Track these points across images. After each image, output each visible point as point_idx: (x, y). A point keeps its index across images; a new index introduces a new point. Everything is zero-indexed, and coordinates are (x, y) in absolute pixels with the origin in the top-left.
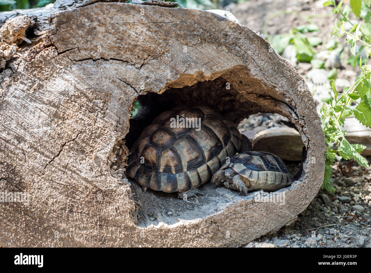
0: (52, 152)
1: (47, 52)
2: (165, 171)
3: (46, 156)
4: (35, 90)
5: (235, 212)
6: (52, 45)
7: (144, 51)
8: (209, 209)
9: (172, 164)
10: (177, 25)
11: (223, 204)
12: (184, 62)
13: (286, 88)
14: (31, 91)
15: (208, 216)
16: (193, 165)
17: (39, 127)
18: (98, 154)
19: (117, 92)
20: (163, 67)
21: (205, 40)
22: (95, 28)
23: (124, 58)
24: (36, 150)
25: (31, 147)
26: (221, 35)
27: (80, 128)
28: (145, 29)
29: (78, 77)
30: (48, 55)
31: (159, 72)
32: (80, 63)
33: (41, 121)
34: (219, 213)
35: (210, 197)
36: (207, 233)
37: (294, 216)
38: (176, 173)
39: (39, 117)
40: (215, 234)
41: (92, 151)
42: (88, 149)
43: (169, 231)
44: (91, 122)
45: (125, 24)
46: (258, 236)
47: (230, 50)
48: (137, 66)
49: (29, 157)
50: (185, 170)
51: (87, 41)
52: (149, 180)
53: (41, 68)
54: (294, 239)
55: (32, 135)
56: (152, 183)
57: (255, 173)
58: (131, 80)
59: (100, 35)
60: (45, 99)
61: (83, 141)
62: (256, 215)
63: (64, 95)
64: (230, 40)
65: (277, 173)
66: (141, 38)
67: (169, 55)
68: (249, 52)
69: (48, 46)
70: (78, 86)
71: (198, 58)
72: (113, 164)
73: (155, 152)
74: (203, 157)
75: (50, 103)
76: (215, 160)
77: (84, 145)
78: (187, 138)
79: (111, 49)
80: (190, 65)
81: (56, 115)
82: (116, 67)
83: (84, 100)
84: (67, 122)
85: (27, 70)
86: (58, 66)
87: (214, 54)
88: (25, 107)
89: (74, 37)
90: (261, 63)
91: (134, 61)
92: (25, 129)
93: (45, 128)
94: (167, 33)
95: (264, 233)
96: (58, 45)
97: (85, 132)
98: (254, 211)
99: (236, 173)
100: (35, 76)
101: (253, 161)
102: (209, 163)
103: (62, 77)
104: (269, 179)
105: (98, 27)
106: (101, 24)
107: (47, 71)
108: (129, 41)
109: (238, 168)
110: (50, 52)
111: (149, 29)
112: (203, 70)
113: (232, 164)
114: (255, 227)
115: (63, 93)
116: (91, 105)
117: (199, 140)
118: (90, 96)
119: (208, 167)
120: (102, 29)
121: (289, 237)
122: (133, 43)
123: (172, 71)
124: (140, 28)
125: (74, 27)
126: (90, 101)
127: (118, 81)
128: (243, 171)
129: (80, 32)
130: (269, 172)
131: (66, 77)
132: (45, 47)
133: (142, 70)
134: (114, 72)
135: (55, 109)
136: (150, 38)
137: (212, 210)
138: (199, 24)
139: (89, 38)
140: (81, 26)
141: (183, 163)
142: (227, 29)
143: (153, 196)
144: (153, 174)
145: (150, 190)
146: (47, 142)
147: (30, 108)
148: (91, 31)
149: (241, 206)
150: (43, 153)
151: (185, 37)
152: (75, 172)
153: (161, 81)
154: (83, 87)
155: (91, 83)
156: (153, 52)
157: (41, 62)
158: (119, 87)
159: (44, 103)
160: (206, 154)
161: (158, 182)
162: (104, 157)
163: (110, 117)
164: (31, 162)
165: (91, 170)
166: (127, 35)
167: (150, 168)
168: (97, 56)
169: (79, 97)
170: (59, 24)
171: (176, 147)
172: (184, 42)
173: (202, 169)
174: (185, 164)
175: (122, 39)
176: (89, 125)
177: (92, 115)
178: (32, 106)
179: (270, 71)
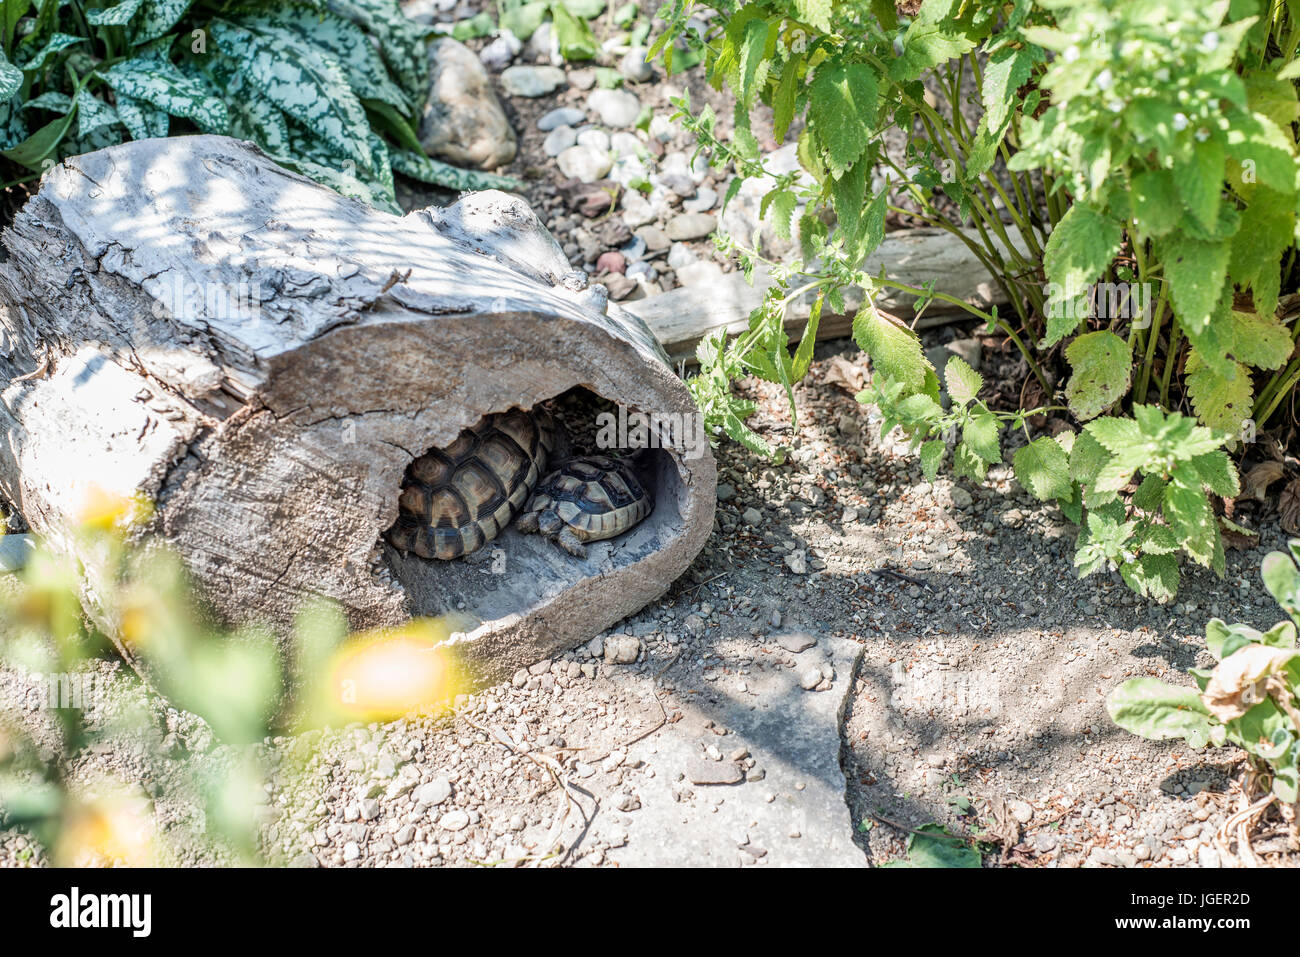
0: (275, 571)
1: (257, 421)
2: (440, 526)
3: (265, 578)
4: (240, 483)
5: (573, 599)
6: (266, 408)
7: (422, 389)
8: (527, 591)
9: (453, 515)
10: (476, 341)
11: (550, 583)
12: (489, 396)
13: (655, 404)
14: (235, 486)
15: (529, 612)
16: (486, 510)
17: (251, 537)
18: (351, 558)
19: (377, 462)
20: (453, 409)
21: (523, 355)
22: (337, 370)
23: (387, 406)
24: (248, 572)
25: (239, 569)
26: (549, 345)
27: (318, 525)
28: (421, 357)
29: (312, 450)
30: (259, 426)
31: (448, 417)
32: (314, 428)
33: (253, 527)
34: (547, 603)
35: (519, 558)
36: (530, 635)
37: (666, 586)
38: (461, 525)
39: (250, 522)
40: (542, 635)
41: (340, 556)
42: (334, 554)
43: (469, 645)
44: (336, 512)
45: (388, 355)
46: (610, 624)
47: (564, 364)
48: (410, 414)
49: (237, 585)
50: (474, 519)
51: (325, 392)
52: (413, 540)
53: (249, 448)
54: (665, 619)
55: (240, 551)
56: (419, 546)
57: (596, 518)
58: (400, 440)
59: (347, 380)
60: (258, 494)
61: (325, 544)
62: (606, 596)
63: (289, 481)
64: (565, 349)
65: (629, 507)
66: (416, 371)
67: (464, 388)
68: (596, 362)
69: (258, 411)
70: (312, 464)
71: (510, 386)
72: (375, 566)
73: (420, 496)
74: (503, 492)
75: (267, 498)
76: (521, 489)
77: (326, 549)
78: (473, 465)
79: (365, 396)
80: (498, 399)
81: (279, 514)
82: (374, 423)
83: (323, 482)
84: (297, 520)
85: (225, 454)
86: (277, 439)
87: (538, 374)
88: (224, 511)
89: (302, 390)
90: (614, 375)
91: (405, 408)
92: (227, 545)
93: (261, 538)
94: (460, 357)
95: (619, 618)
96: (275, 406)
97: (328, 529)
98: (604, 591)
99: (564, 523)
100: (239, 461)
101: (590, 496)
102: (511, 499)
103: (286, 456)
104: (619, 523)
105: (342, 368)
106: (346, 361)
107: (259, 451)
108: (395, 379)
109: (568, 510)
110: (263, 418)
111: (429, 354)
112: (520, 401)
113: (554, 503)
114: (606, 613)
115: (287, 480)
116: (336, 487)
117: (493, 464)
118: (333, 474)
119: (511, 504)
120: (350, 369)
121: (657, 615)
122: (403, 381)
123: (468, 413)
124: (413, 357)
125: (301, 373)
126: (335, 482)
127: (380, 444)
128: (577, 519)
129: (313, 380)
130: (618, 512)
131: (292, 453)
132: (252, 413)
133: (419, 419)
134: (372, 432)
135: (274, 506)
136: (431, 368)
137: (531, 595)
138: (512, 332)
139: (328, 386)
140: (314, 371)
141: (471, 510)
142: (560, 332)
143: (422, 565)
144: (420, 530)
145: (413, 554)
146: (266, 557)
147: (235, 512)
148: (332, 375)
149: (583, 587)
150: (259, 575)
151: (488, 357)
152: (313, 592)
153: (449, 430)
154: (319, 465)
155: (335, 456)
156: (436, 390)
157: (248, 438)
158: (381, 452)
159: (256, 500)
160: (507, 486)
161: (430, 544)
162: (360, 562)
163: (369, 500)
164: (240, 592)
165: (341, 583)
166: (391, 371)
167: (413, 520)
168: (340, 411)
169: (314, 480)
170: (275, 374)
171: (457, 485)
172: (487, 366)
173: (502, 513)
174: (473, 510)
175: (383, 379)
176: (334, 518)
177: (338, 502)
178: (237, 508)
179: (630, 384)
